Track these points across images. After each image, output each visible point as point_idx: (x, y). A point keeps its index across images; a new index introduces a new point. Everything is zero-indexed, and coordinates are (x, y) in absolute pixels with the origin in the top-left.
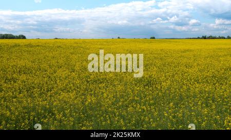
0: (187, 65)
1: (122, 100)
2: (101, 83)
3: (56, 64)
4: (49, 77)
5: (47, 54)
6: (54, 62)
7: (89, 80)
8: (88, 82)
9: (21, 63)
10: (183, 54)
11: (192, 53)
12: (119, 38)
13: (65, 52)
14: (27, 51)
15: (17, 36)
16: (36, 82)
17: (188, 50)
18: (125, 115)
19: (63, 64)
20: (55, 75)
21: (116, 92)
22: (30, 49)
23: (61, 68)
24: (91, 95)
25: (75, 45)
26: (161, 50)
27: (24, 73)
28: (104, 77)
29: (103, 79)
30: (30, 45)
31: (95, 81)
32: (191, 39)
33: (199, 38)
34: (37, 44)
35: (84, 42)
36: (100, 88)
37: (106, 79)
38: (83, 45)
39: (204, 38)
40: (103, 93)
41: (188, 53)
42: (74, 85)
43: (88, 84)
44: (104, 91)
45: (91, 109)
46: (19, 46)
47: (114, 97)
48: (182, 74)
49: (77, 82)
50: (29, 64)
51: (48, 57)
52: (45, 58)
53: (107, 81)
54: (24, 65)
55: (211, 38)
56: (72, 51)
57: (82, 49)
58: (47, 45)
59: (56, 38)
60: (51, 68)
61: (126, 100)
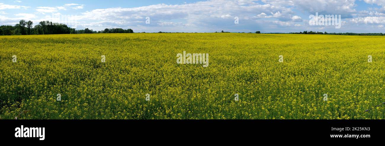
0: (287, 59)
1: (225, 95)
2: (205, 78)
3: (161, 58)
4: (157, 71)
5: (153, 48)
6: (159, 56)
7: (193, 75)
8: (193, 77)
9: (132, 56)
10: (285, 49)
11: (293, 47)
12: (223, 32)
13: (170, 47)
14: (136, 45)
15: (126, 30)
16: (145, 75)
17: (290, 45)
18: (227, 111)
19: (169, 59)
20: (161, 69)
21: (220, 88)
22: (138, 43)
23: (167, 62)
24: (196, 90)
25: (179, 39)
26: (265, 45)
27: (135, 66)
28: (208, 72)
29: (206, 74)
30: (138, 39)
31: (200, 76)
32: (294, 33)
33: (301, 33)
34: (144, 38)
35: (188, 35)
36: (204, 83)
37: (209, 74)
38: (187, 40)
39: (305, 33)
40: (207, 89)
41: (289, 47)
42: (179, 80)
43: (193, 80)
44: (208, 86)
45: (196, 105)
46: (129, 39)
47: (217, 93)
48: (282, 68)
49: (182, 77)
50: (139, 58)
51: (154, 50)
52: (151, 52)
53: (211, 76)
54: (134, 58)
55: (311, 33)
56: (176, 45)
57: (186, 43)
58: (153, 39)
59: (160, 32)
60: (158, 62)
61: (229, 96)
